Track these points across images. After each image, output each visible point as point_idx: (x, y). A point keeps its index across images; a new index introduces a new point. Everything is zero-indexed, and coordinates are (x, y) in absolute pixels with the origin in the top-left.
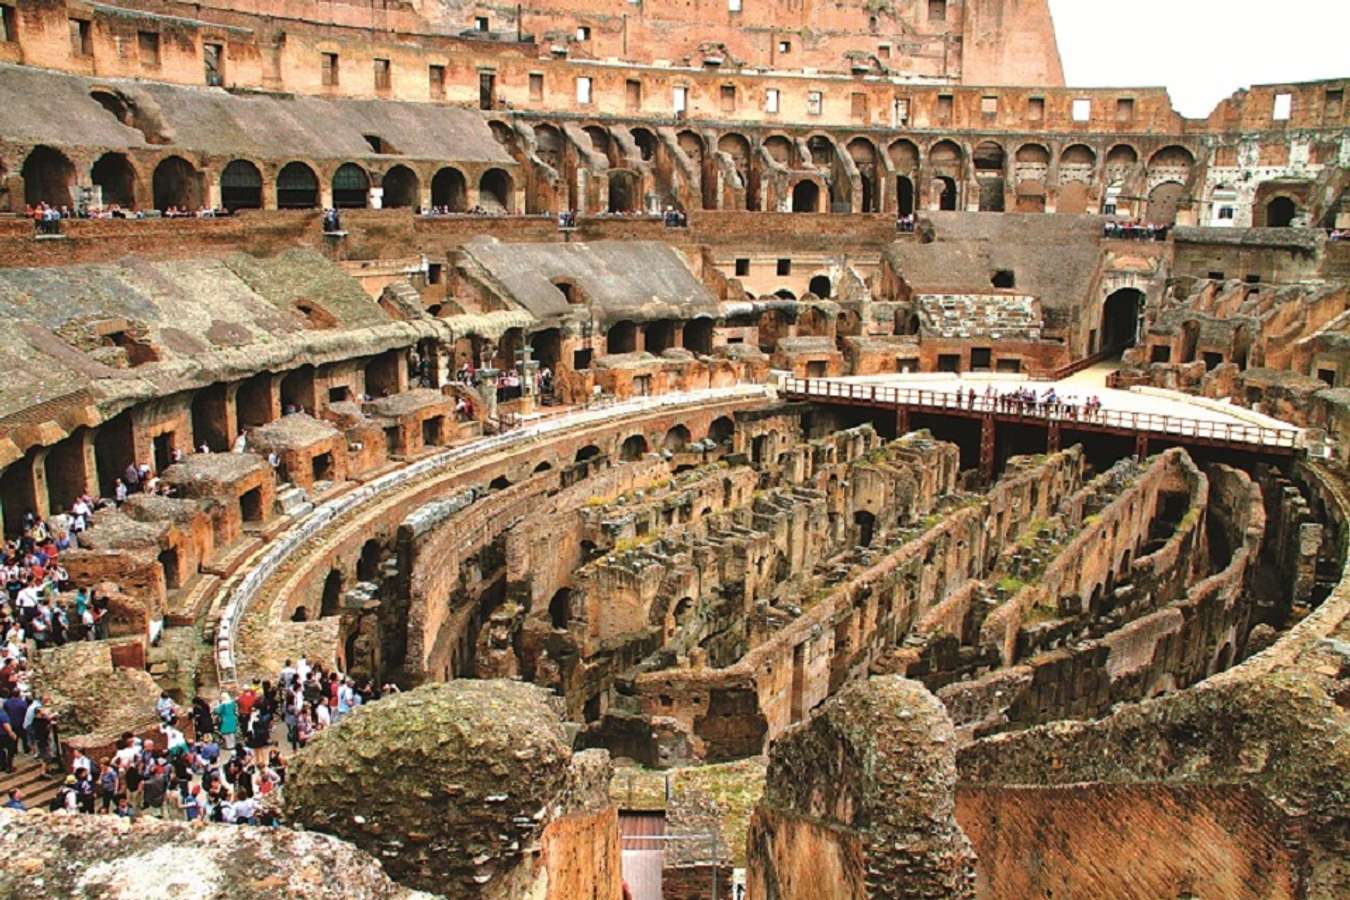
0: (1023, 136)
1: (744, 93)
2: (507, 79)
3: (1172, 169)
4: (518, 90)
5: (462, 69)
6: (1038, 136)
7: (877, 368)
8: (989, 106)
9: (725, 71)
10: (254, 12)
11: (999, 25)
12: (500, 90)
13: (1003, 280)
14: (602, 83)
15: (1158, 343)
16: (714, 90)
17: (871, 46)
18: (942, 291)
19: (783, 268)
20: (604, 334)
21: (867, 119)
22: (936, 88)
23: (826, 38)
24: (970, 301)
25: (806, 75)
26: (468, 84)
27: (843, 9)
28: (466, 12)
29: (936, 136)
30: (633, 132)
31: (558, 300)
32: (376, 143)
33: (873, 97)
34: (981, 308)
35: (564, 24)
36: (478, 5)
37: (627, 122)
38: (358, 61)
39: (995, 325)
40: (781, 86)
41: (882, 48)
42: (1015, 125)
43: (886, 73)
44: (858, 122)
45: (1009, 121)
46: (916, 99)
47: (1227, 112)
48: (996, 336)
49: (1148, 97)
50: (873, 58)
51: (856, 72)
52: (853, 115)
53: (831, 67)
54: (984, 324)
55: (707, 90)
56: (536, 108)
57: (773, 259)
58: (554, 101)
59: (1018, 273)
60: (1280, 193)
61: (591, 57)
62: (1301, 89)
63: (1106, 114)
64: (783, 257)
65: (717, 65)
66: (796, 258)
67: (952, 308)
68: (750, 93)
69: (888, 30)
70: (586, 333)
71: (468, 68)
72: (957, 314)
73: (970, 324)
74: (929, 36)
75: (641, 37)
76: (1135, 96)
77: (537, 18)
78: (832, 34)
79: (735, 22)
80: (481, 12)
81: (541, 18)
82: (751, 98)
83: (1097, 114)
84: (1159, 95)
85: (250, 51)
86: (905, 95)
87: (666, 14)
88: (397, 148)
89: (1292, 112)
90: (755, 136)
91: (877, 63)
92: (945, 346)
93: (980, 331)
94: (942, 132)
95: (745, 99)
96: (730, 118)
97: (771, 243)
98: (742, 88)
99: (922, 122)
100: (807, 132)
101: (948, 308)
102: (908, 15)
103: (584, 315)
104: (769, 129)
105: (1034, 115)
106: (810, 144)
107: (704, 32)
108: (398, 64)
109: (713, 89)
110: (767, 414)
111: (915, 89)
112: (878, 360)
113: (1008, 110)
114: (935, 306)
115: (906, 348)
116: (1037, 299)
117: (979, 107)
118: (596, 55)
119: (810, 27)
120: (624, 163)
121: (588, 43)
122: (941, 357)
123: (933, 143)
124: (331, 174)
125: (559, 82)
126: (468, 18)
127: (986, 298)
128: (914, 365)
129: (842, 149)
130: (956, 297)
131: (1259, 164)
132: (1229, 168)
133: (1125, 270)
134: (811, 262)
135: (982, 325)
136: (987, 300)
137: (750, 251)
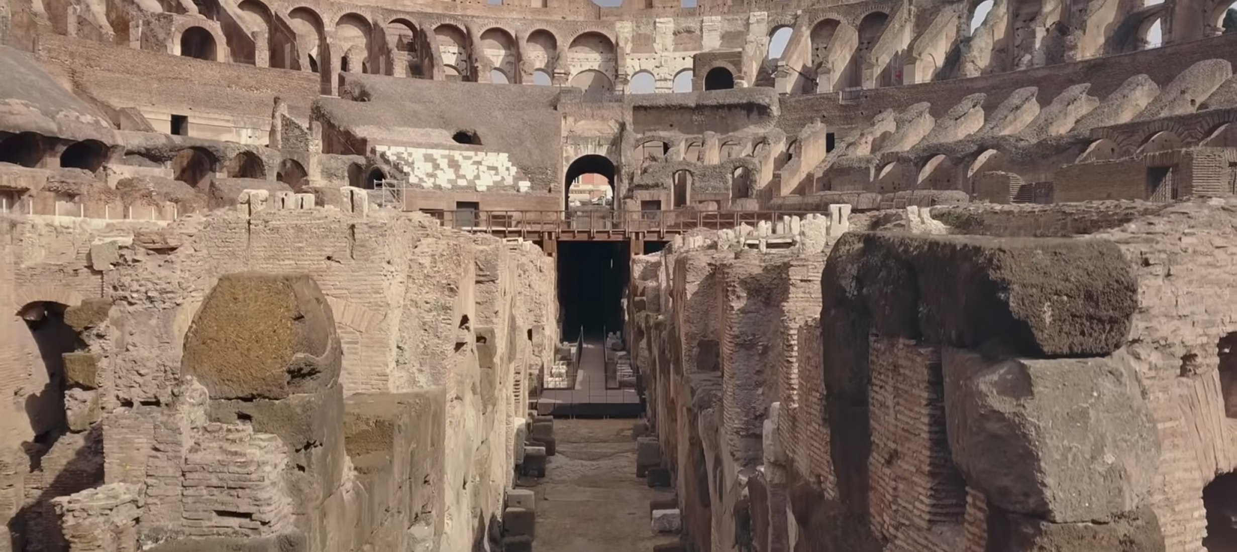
0: (436, 18)
3: (592, 56)
6: (451, 20)
13: (467, 139)
15: (647, 198)
18: (403, 144)
19: (178, 127)
24: (437, 156)
39: (476, 177)
48: (482, 189)
57: (164, 112)
60: (717, 64)
64: (178, 112)
66: (195, 115)
89: (699, 1)
92: (425, 198)
94: (345, 8)
97: (160, 93)
114: (400, 157)
116: (511, 155)
123: (338, 16)
130: (421, 150)
131: (675, 50)
132: (647, 55)
133: (586, 134)
134: (216, 123)
135: (464, 177)
136: (457, 155)
137: (132, 99)
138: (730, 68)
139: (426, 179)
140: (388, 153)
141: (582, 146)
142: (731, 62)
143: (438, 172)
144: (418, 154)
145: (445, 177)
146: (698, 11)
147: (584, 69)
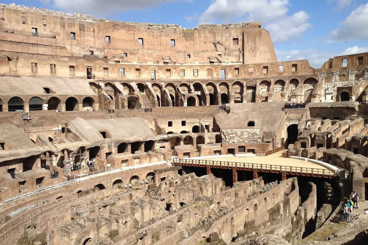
0: (262, 78)
1: (173, 71)
2: (96, 69)
3: (311, 85)
4: (100, 72)
5: (81, 67)
6: (267, 78)
7: (207, 154)
8: (251, 70)
9: (170, 64)
10: (10, 51)
12: (93, 73)
13: (251, 124)
14: (128, 70)
15: (302, 141)
17: (216, 54)
18: (230, 128)
19: (184, 123)
20: (116, 147)
21: (212, 76)
22: (234, 66)
23: (201, 52)
24: (239, 131)
25: (196, 64)
26: (83, 71)
27: (206, 44)
28: (86, 49)
29: (234, 80)
30: (137, 84)
31: (101, 137)
32: (47, 90)
33: (214, 70)
34: (242, 134)
35: (119, 52)
36: (90, 47)
37: (136, 81)
38: (44, 65)
39: (246, 138)
40: (185, 68)
41: (219, 55)
42: (259, 75)
43: (221, 62)
44: (209, 77)
45: (257, 74)
46: (227, 70)
48: (246, 142)
49: (302, 63)
50: (216, 58)
51: (211, 62)
52: (208, 76)
53: (204, 61)
54: (242, 138)
55: (161, 70)
56: (106, 78)
57: (180, 121)
58: (112, 75)
59: (256, 121)
60: (345, 90)
61: (128, 62)
62: (350, 57)
64: (183, 120)
65: (168, 63)
66: (188, 120)
67: (233, 134)
69: (221, 49)
70: (110, 147)
71: (83, 66)
72: (234, 135)
73: (238, 138)
74: (233, 50)
75: (143, 55)
76: (297, 63)
77: (110, 50)
78: (203, 51)
79: (173, 50)
80: (91, 49)
81: (111, 50)
82: (175, 72)
83: (286, 70)
84: (306, 63)
85: (6, 63)
86: (224, 69)
87: (151, 48)
88: (54, 91)
89: (348, 64)
90: (177, 83)
91: (218, 59)
92: (229, 146)
93: (241, 140)
94: (236, 79)
95: (173, 73)
96: (170, 78)
97: (179, 116)
98: (173, 69)
99: (230, 76)
100: (193, 82)
101: (231, 134)
102: (226, 44)
103: (109, 142)
104: (181, 81)
105: (265, 71)
106: (194, 85)
107: (163, 53)
108: (58, 66)
109: (163, 70)
110: (166, 170)
111: (227, 66)
112: (208, 151)
113: (257, 71)
114: (227, 133)
115: (218, 147)
116: (261, 129)
117: (248, 70)
118: (129, 61)
119: (196, 50)
120: (134, 94)
121: (126, 57)
122: (228, 149)
123: (233, 82)
124: (28, 100)
125: (113, 70)
126: (87, 51)
127: (245, 130)
128: (219, 152)
129: (204, 86)
130: (235, 130)
131: (339, 82)
132: (330, 83)
133: (292, 118)
134: (192, 121)
137: (173, 119)
138: (348, 92)
141: (291, 122)
142: (348, 90)
146: (347, 68)
147: (309, 89)
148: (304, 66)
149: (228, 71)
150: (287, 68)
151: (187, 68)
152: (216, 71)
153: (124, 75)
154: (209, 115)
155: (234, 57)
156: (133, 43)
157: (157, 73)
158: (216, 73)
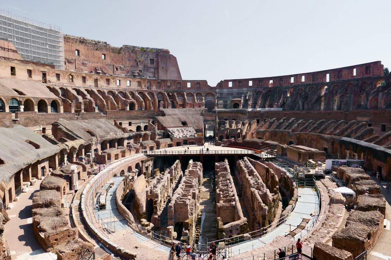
0: (177, 91)
2: (49, 75)
3: (210, 97)
4: (53, 78)
5: (37, 71)
7: (164, 146)
8: (169, 84)
11: (166, 65)
12: (48, 78)
13: (184, 124)
15: (221, 135)
16: (104, 80)
17: (137, 70)
18: (172, 127)
19: (130, 124)
20: (100, 144)
21: (141, 87)
22: (156, 80)
24: (179, 129)
26: (39, 75)
27: (130, 61)
29: (158, 91)
30: (86, 90)
31: (89, 136)
32: (18, 92)
33: (142, 82)
34: (182, 131)
37: (84, 87)
39: (187, 134)
40: (120, 79)
41: (140, 70)
42: (175, 88)
43: (141, 76)
45: (173, 87)
46: (152, 82)
47: (219, 85)
48: (188, 137)
49: (203, 82)
50: (138, 72)
51: (134, 75)
52: (138, 87)
55: (103, 80)
56: (59, 83)
57: (128, 122)
58: (64, 81)
59: (187, 122)
60: (236, 102)
62: (234, 81)
63: (194, 86)
64: (130, 121)
65: (100, 73)
66: (133, 121)
68: (113, 80)
69: (141, 66)
70: (96, 144)
72: (178, 132)
74: (151, 68)
75: (80, 65)
76: (200, 82)
79: (104, 62)
82: (113, 82)
83: (193, 86)
84: (205, 82)
86: (149, 81)
87: (86, 59)
88: (25, 94)
89: (232, 85)
90: (116, 91)
91: (139, 74)
92: (177, 140)
93: (184, 136)
95: (112, 82)
96: (110, 87)
97: (126, 118)
98: (111, 79)
99: (154, 88)
100: (128, 90)
101: (175, 131)
102: (145, 63)
103: (96, 139)
104: (119, 90)
105: (179, 86)
106: (130, 93)
107: (96, 64)
110: (145, 161)
113: (173, 85)
116: (193, 128)
117: (167, 84)
120: (86, 98)
121: (65, 66)
122: (177, 143)
125: (64, 76)
128: (171, 145)
129: (137, 95)
133: (208, 120)
134: (136, 122)
135: (184, 134)
136: (183, 128)
137: (122, 120)
139: (177, 136)
140: (170, 130)
141: (207, 122)
142: (239, 102)
143: (180, 134)
144: (175, 129)
145: (181, 135)
147: (208, 100)
148: (204, 84)
149: (153, 84)
150: (193, 85)
151: (122, 79)
152: (144, 83)
153: (72, 81)
154: (147, 117)
155: (151, 73)
156: (71, 54)
157: (99, 81)
158: (144, 85)
